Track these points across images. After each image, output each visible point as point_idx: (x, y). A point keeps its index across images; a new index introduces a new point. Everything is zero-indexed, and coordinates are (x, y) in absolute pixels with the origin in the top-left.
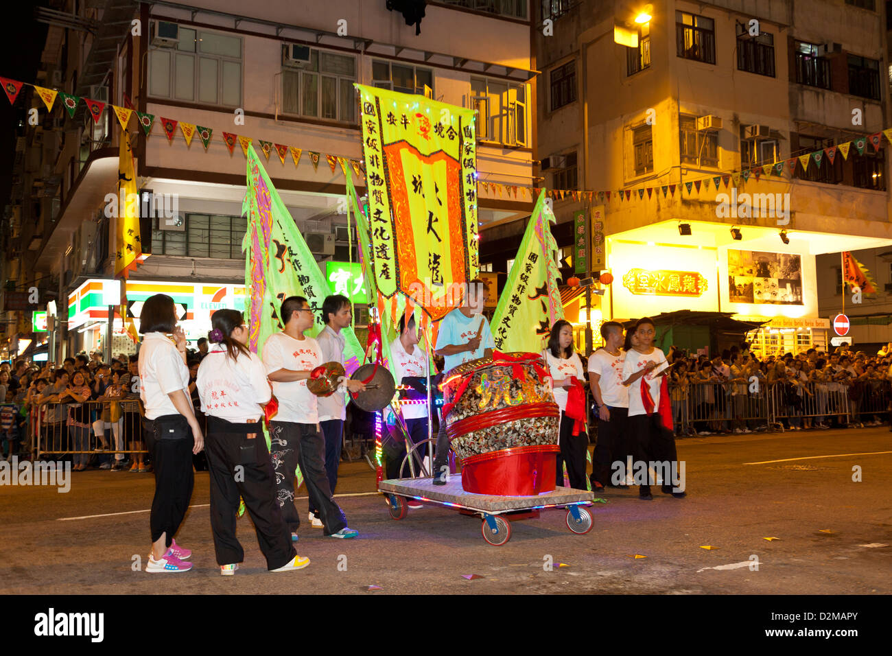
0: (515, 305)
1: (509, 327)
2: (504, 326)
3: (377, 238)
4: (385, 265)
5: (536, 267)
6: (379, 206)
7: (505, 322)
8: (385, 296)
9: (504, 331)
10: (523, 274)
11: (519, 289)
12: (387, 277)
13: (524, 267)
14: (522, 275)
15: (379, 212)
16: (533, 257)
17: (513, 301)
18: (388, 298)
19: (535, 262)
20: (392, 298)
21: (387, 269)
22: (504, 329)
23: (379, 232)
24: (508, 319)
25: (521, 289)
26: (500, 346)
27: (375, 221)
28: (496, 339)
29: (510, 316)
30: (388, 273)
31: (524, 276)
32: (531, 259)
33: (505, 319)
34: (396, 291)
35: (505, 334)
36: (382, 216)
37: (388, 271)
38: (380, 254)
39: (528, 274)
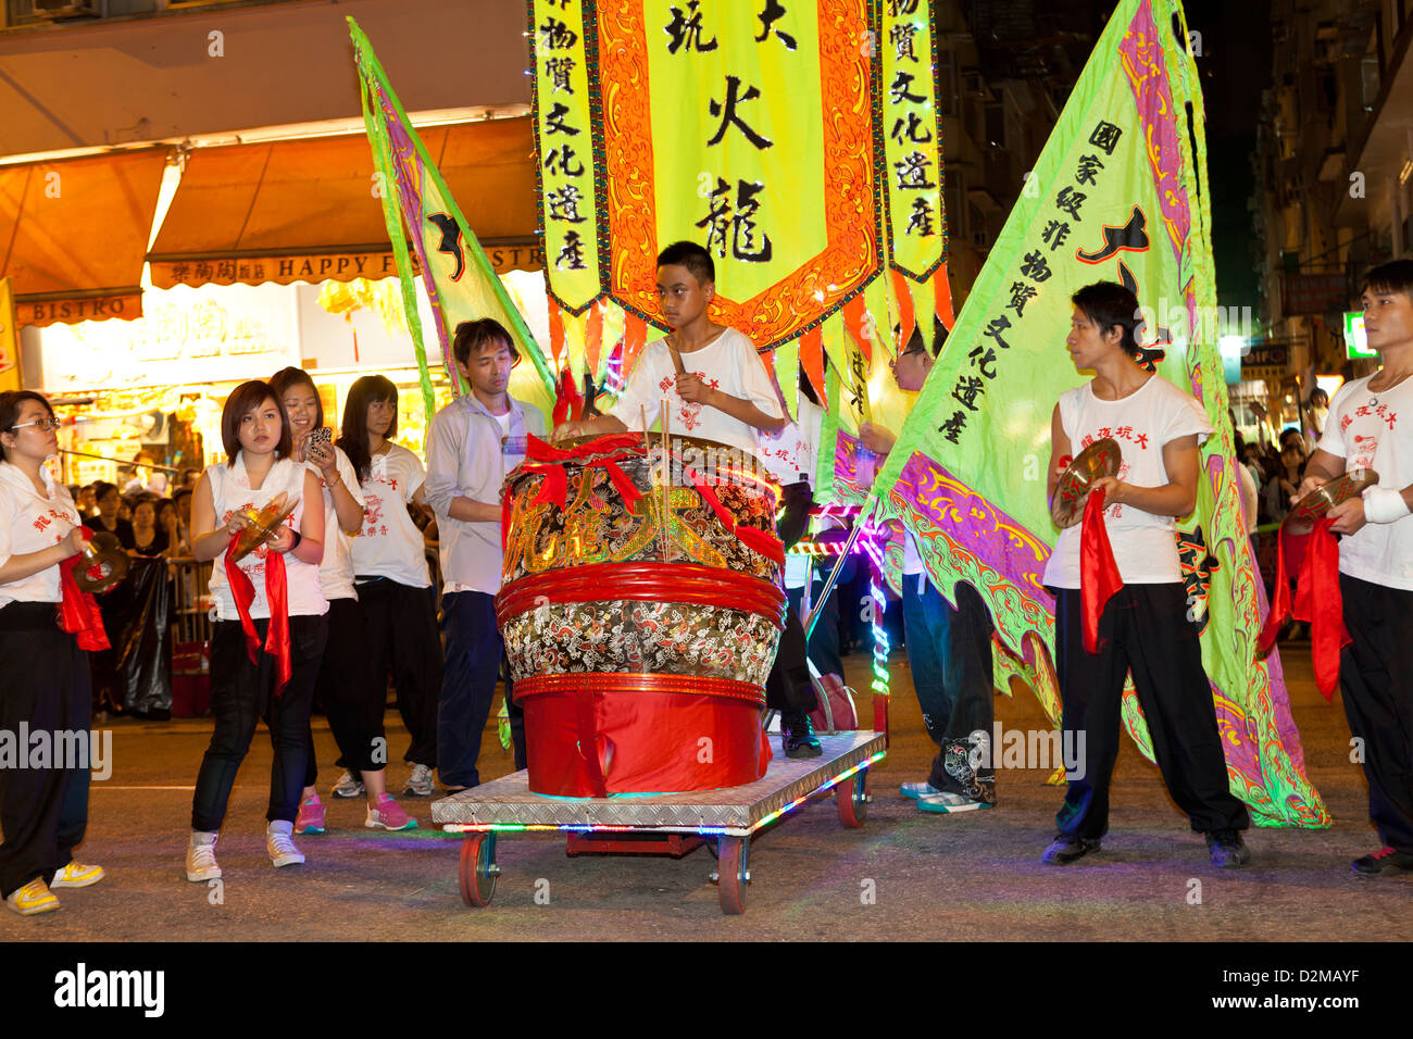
0: (1029, 282)
1: (1004, 345)
2: (990, 343)
3: (553, 172)
4: (572, 236)
5: (1113, 165)
6: (563, 98)
7: (996, 334)
8: (568, 309)
9: (990, 357)
10: (1069, 189)
11: (1047, 235)
12: (577, 265)
13: (1075, 167)
14: (1062, 194)
15: (560, 110)
16: (1107, 136)
17: (1025, 270)
18: (576, 313)
19: (1109, 150)
20: (587, 314)
21: (577, 243)
22: (991, 351)
23: (560, 158)
24: (1004, 322)
25: (1057, 233)
26: (972, 398)
27: (550, 133)
28: (962, 379)
29: (1011, 314)
30: (577, 253)
31: (1070, 195)
32: (1098, 143)
33: (994, 322)
34: (601, 297)
35: (989, 368)
36: (568, 120)
37: (579, 248)
38: (560, 211)
39: (1086, 188)
